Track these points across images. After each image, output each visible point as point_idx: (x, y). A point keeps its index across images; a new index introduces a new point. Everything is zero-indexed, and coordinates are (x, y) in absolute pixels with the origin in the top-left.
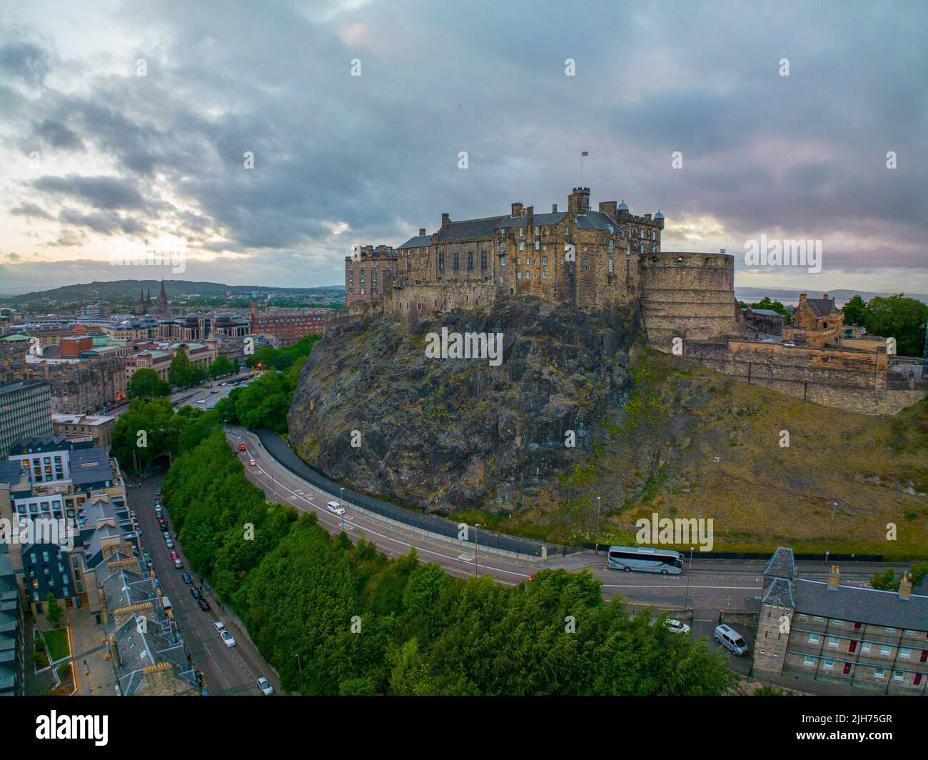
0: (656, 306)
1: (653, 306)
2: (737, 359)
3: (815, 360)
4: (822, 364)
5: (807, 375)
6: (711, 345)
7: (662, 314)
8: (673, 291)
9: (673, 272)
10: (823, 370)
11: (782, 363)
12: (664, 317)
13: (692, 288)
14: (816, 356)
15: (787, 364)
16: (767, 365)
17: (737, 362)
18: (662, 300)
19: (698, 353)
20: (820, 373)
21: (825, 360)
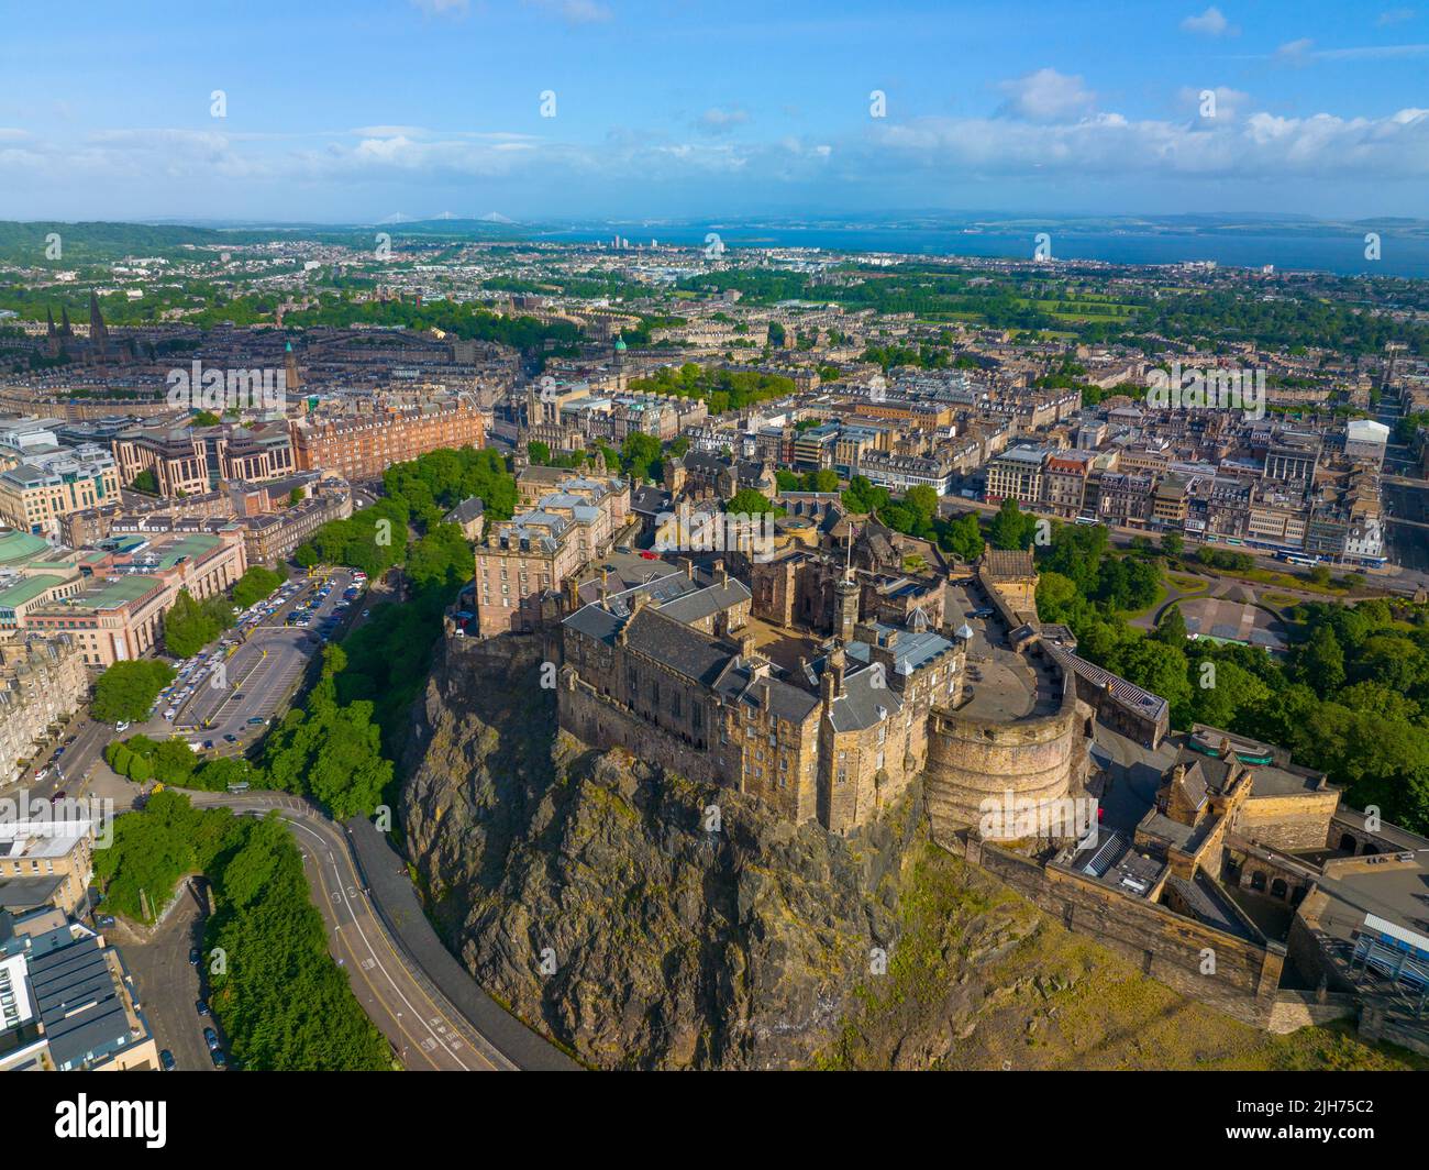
0: (946, 788)
1: (942, 787)
2: (1056, 892)
3: (1168, 928)
4: (1178, 937)
5: (1155, 946)
6: (1020, 863)
7: (954, 800)
8: (972, 773)
9: (974, 749)
10: (1179, 945)
11: (1120, 917)
12: (957, 805)
13: (1000, 773)
14: (1171, 924)
15: (1126, 920)
16: (1096, 913)
17: (1056, 896)
18: (955, 781)
19: (1002, 868)
20: (1174, 948)
21: (1185, 933)
